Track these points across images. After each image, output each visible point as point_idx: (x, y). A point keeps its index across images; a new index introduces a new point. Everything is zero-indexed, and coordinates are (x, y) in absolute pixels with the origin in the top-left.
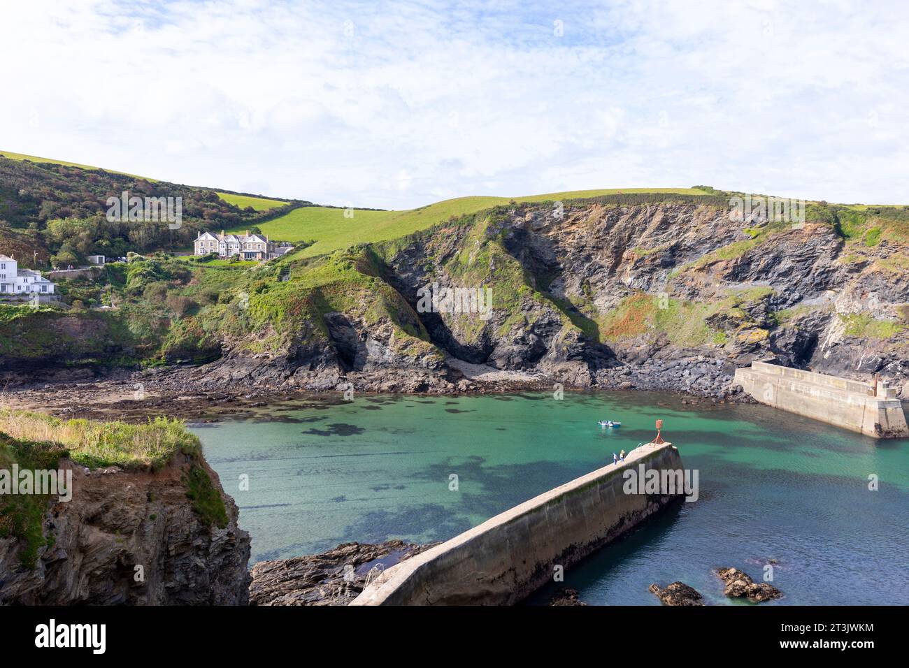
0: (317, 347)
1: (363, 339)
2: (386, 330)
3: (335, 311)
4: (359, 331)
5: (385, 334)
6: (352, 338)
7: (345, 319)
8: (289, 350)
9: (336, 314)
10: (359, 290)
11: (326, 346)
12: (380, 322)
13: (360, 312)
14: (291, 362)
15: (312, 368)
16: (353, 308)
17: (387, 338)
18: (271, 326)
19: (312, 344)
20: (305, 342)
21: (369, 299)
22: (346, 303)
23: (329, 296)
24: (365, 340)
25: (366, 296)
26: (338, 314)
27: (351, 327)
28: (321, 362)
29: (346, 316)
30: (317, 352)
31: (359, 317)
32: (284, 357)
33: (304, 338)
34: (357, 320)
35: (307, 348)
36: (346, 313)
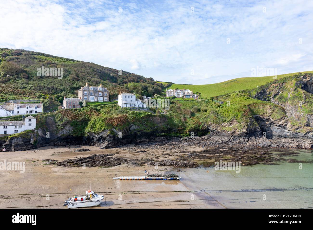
0: (255, 129)
1: (269, 126)
2: (286, 122)
3: (256, 114)
4: (268, 123)
5: (285, 124)
6: (263, 125)
7: (260, 118)
8: (246, 130)
9: (257, 116)
10: (265, 106)
11: (258, 128)
12: (281, 119)
13: (268, 115)
14: (247, 135)
15: (255, 138)
16: (265, 113)
17: (286, 125)
18: (235, 120)
19: (254, 127)
20: (251, 127)
21: (273, 109)
22: (260, 111)
23: (253, 109)
24: (270, 126)
25: (270, 108)
26: (258, 116)
27: (263, 121)
28: (258, 135)
29: (261, 116)
30: (255, 131)
31: (268, 117)
32: (244, 133)
33: (250, 125)
34: (267, 118)
35: (252, 129)
36: (261, 115)
